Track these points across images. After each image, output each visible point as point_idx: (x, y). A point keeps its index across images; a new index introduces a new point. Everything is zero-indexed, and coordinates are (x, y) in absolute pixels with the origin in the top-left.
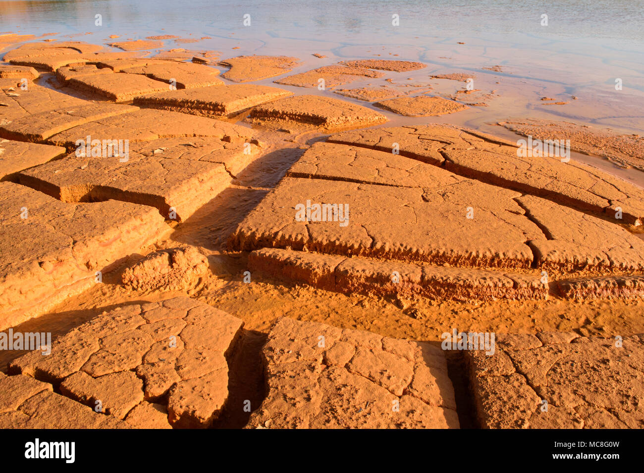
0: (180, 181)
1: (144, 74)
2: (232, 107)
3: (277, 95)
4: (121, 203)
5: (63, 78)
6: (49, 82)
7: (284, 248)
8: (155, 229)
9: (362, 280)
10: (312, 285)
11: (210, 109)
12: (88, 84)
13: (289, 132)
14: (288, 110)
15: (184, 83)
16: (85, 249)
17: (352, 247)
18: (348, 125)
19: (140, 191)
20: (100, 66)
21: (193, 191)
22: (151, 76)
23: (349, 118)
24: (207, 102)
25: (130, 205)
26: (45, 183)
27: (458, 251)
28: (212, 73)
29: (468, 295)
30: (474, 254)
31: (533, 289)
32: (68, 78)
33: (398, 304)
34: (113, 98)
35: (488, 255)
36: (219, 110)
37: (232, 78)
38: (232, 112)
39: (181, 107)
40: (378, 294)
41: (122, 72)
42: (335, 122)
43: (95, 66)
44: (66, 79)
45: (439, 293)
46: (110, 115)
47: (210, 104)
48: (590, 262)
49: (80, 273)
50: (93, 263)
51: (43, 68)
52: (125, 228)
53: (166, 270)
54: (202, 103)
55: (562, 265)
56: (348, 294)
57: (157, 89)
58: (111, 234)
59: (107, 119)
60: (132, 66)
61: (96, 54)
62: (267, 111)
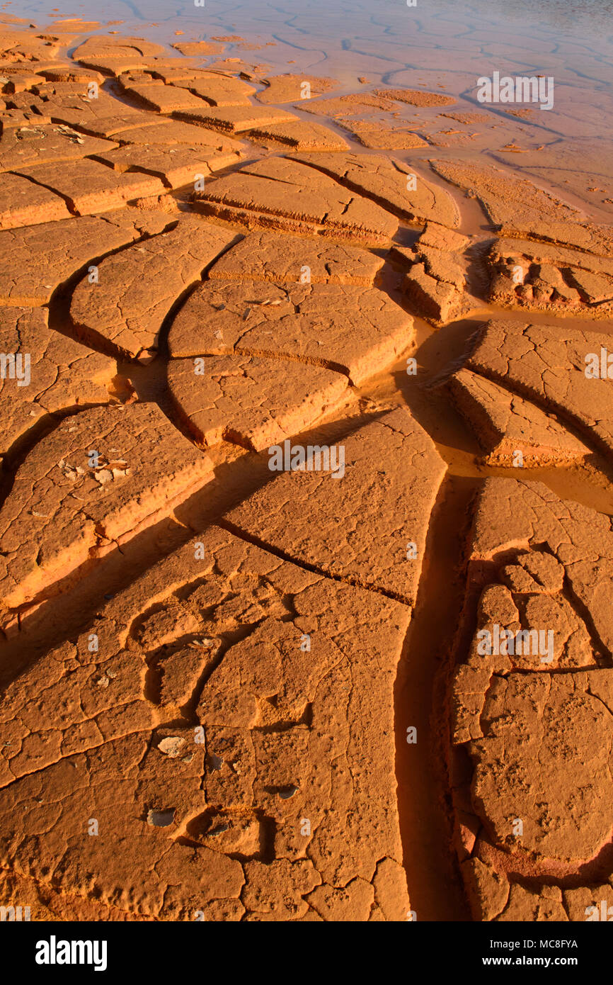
0: (176, 168)
1: (188, 89)
2: (239, 127)
3: (284, 119)
4: (143, 174)
5: (123, 86)
6: (112, 88)
7: (212, 201)
8: (157, 189)
9: (236, 215)
10: (216, 216)
11: (223, 126)
12: (141, 95)
13: (267, 149)
14: (276, 133)
15: (217, 101)
16: (123, 190)
17: (241, 204)
18: (315, 149)
19: (154, 170)
20: (155, 76)
21: (183, 174)
22: (194, 92)
23: (317, 143)
24: (222, 120)
25: (147, 176)
26: (107, 161)
27: (287, 210)
28: (246, 92)
29: (278, 227)
30: (294, 213)
31: (309, 229)
32: (126, 87)
33: (248, 227)
34: (158, 109)
35: (301, 214)
36: (229, 128)
37: (261, 99)
38: (239, 131)
39: (204, 122)
40: (242, 222)
41: (171, 84)
42: (305, 146)
43: (150, 76)
44: (126, 88)
45: (266, 224)
46: (151, 124)
47: (224, 122)
48: (350, 224)
49: (119, 200)
50: (125, 196)
51: (107, 73)
52: (142, 184)
53: (156, 203)
54: (219, 121)
55: (336, 224)
56: (229, 221)
57: (193, 104)
58: (135, 186)
59: (148, 127)
60: (182, 79)
61: (156, 59)
62: (261, 132)
